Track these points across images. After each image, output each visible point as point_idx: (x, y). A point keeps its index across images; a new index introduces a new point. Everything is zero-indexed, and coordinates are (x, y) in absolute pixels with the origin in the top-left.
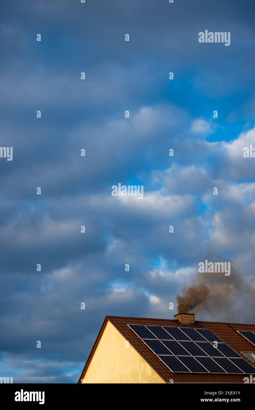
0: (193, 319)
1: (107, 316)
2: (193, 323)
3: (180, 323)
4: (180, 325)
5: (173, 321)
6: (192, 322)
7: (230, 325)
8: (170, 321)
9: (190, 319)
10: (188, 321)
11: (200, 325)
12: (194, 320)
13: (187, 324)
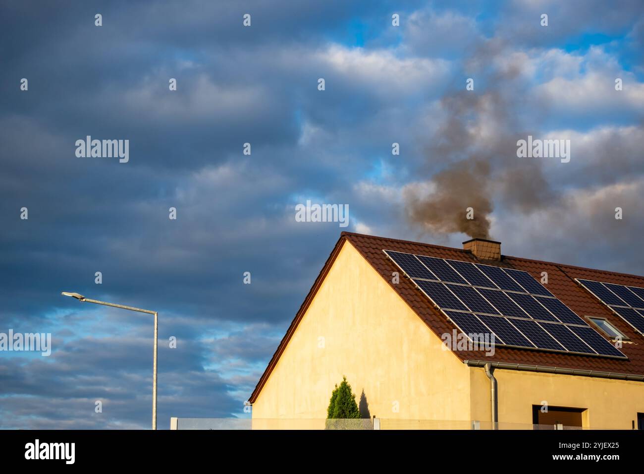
0: (497, 251)
1: (346, 232)
2: (497, 259)
3: (474, 255)
4: (475, 259)
5: (461, 251)
6: (496, 256)
7: (561, 267)
8: (456, 250)
9: (493, 250)
10: (488, 255)
11: (509, 263)
12: (498, 253)
13: (488, 258)
